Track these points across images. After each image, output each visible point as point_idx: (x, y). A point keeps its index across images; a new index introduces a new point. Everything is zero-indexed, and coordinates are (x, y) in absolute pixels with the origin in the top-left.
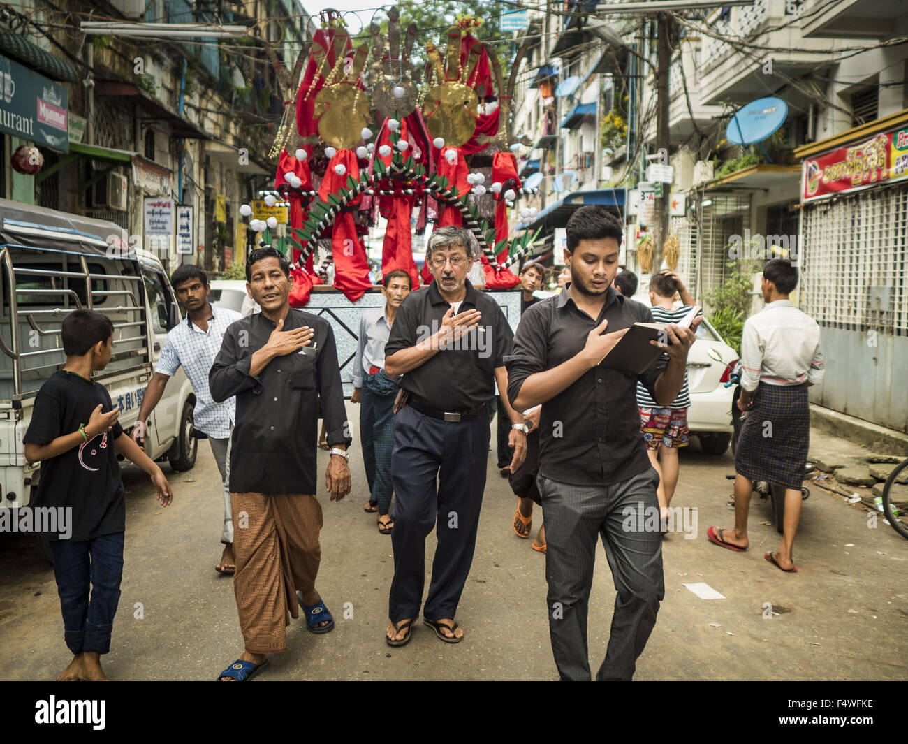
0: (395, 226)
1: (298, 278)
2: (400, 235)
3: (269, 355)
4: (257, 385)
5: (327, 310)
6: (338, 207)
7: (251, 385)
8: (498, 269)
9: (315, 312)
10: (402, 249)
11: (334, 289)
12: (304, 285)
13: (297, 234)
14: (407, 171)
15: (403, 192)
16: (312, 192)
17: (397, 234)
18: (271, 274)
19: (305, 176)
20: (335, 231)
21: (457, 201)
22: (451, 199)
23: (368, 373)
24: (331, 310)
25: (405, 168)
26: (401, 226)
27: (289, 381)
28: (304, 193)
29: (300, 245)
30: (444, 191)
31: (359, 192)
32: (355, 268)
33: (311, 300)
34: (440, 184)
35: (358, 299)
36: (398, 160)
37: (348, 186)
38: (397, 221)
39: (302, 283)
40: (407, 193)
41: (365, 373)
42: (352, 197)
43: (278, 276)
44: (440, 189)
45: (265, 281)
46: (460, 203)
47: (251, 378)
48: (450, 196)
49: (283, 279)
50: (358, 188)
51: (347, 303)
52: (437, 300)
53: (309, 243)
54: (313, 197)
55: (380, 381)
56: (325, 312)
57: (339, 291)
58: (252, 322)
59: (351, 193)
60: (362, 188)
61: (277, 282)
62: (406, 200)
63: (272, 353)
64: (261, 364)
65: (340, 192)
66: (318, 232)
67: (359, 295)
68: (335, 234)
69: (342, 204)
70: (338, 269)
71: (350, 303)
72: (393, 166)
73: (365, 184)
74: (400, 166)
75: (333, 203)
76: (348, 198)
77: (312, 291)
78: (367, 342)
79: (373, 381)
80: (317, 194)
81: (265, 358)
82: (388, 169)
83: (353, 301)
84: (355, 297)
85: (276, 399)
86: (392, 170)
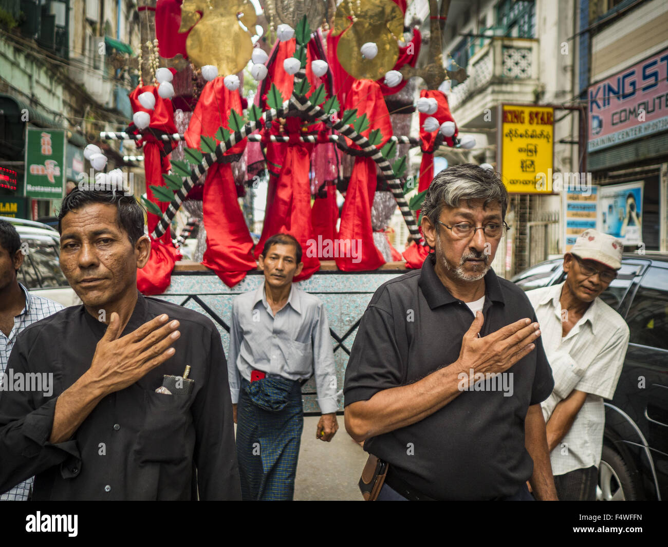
0: (289, 184)
1: (154, 255)
2: (297, 197)
3: (89, 398)
4: (69, 460)
5: (194, 297)
6: (214, 157)
7: (57, 460)
8: (423, 244)
9: (178, 301)
10: (299, 215)
11: (204, 269)
12: (163, 263)
13: (154, 192)
14: (311, 108)
15: (301, 138)
16: (176, 136)
17: (292, 195)
18: (95, 238)
19: (166, 113)
20: (208, 190)
21: (375, 152)
22: (367, 149)
23: (249, 379)
24: (200, 297)
25: (309, 103)
26: (299, 184)
27: (136, 447)
28: (165, 137)
29: (157, 207)
30: (359, 137)
31: (243, 136)
32: (234, 240)
33: (172, 283)
34: (355, 128)
35: (238, 283)
36: (301, 91)
37: (229, 126)
38: (292, 179)
39: (160, 261)
40: (307, 141)
41: (244, 380)
42: (233, 143)
43: (110, 241)
44: (354, 134)
45: (81, 253)
46: (380, 155)
47: (54, 449)
48: (367, 144)
49: (123, 246)
50: (243, 130)
51: (221, 287)
52: (442, 300)
53: (170, 205)
54: (176, 142)
55: (269, 391)
56: (192, 300)
57: (211, 272)
58: (66, 324)
59: (232, 137)
60: (248, 131)
61: (107, 254)
62: (304, 149)
63: (96, 392)
64: (75, 415)
65: (218, 134)
66: (184, 191)
67: (240, 278)
68: (207, 194)
69: (218, 151)
70: (211, 243)
71: (227, 288)
72: (293, 100)
73: (253, 124)
74: (303, 101)
75: (206, 150)
76: (228, 144)
77: (174, 272)
78: (242, 338)
79: (259, 391)
80: (183, 139)
81: (80, 405)
82: (286, 104)
83: (230, 285)
84: (234, 280)
85: (107, 488)
86: (291, 106)
